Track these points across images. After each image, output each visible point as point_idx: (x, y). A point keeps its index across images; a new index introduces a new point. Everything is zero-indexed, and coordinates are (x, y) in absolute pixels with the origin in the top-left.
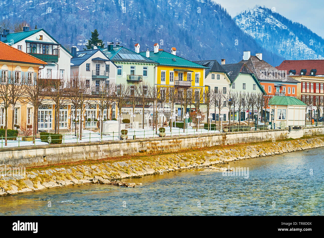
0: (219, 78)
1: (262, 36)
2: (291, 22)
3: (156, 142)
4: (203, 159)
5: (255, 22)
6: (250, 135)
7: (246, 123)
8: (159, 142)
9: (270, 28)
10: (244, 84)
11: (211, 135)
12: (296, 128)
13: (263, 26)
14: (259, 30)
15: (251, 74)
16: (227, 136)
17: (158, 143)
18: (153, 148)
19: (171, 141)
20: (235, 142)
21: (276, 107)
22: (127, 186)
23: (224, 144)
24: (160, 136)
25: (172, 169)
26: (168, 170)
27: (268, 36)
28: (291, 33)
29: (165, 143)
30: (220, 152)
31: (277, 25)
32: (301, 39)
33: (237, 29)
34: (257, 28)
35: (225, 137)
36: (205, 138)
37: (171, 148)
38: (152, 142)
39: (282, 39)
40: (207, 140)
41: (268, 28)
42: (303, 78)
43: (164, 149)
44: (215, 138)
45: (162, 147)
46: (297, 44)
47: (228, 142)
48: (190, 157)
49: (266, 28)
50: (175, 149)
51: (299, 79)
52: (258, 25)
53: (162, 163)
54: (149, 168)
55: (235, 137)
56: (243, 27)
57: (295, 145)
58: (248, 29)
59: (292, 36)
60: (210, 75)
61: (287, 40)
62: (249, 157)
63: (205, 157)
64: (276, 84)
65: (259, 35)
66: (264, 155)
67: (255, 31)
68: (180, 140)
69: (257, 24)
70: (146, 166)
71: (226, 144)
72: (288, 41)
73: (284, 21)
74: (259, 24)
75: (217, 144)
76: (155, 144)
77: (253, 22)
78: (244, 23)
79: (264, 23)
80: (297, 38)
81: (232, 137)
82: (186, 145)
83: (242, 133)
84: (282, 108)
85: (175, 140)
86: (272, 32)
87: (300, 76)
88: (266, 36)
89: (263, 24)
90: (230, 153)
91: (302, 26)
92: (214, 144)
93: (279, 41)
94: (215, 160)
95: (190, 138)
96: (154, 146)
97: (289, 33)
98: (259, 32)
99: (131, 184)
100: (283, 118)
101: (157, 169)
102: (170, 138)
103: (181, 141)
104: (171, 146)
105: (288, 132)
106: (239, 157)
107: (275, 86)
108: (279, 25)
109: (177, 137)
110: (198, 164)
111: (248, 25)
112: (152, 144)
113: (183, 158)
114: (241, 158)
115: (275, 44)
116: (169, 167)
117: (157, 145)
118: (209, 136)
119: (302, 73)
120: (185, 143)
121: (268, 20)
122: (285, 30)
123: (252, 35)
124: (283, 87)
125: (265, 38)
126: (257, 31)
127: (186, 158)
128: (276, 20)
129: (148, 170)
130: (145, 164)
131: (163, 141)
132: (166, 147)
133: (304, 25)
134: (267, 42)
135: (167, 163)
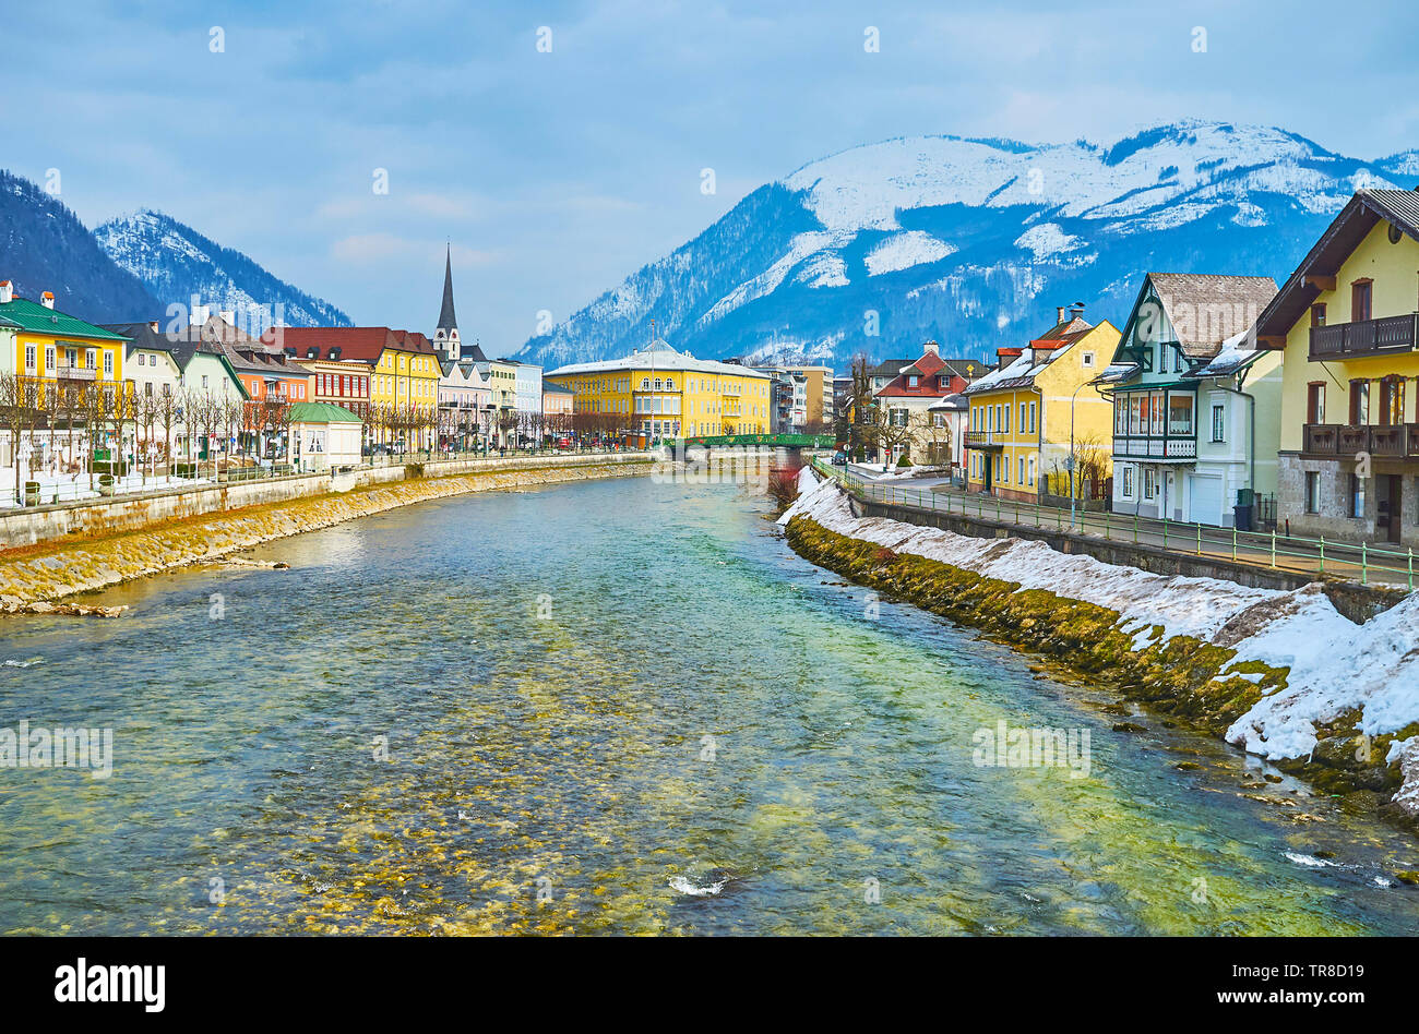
0: (153, 364)
1: (156, 274)
2: (218, 247)
3: (101, 508)
4: (203, 543)
5: (140, 245)
6: (268, 487)
7: (236, 462)
8: (106, 507)
9: (172, 257)
10: (204, 377)
11: (201, 488)
12: (345, 470)
13: (158, 254)
14: (148, 261)
15: (219, 356)
16: (228, 490)
17: (105, 511)
18: (96, 523)
19: (130, 504)
20: (243, 504)
21: (302, 426)
22: (103, 616)
23: (224, 508)
24: (103, 495)
25: (153, 570)
26: (145, 572)
27: (169, 275)
28: (219, 271)
29: (118, 510)
30: (228, 525)
31: (188, 252)
32: (238, 285)
33: (101, 257)
34: (143, 256)
35: (226, 493)
36: (189, 495)
37: (130, 522)
38: (94, 508)
39: (199, 283)
40: (195, 500)
41: (168, 259)
42: (318, 365)
43: (116, 524)
44: (208, 496)
45: (112, 520)
46: (230, 293)
47: (231, 504)
48: (177, 540)
49: (162, 258)
50: (137, 523)
51: (311, 368)
52: (145, 251)
53: (129, 556)
54: (106, 569)
55: (243, 493)
56: (113, 253)
57: (352, 506)
58: (123, 257)
59: (220, 278)
60: (135, 356)
61: (210, 285)
62: (282, 535)
63: (205, 539)
64: (267, 378)
65: (147, 272)
66: (308, 530)
67: (140, 263)
68: (146, 501)
69: (143, 248)
70: (100, 565)
71: (228, 509)
72: (212, 288)
73: (204, 244)
74: (148, 248)
75: (212, 508)
76: (99, 514)
77: (134, 244)
78: (114, 245)
79: (161, 247)
80: (231, 282)
81: (239, 493)
82: (156, 514)
83: (254, 483)
84: (317, 428)
85: (136, 503)
86: (177, 268)
87: (313, 360)
88: (165, 274)
89: (157, 250)
90: (247, 528)
91: (241, 256)
92: (207, 509)
93: (192, 285)
94: (226, 545)
95: (163, 496)
96: (97, 516)
97: (214, 270)
98: (148, 266)
99: (111, 610)
100: (319, 449)
101: (124, 572)
102: (124, 497)
103: (148, 505)
104: (129, 517)
105: (329, 478)
106: (267, 537)
107: (266, 382)
108: (191, 253)
109: (141, 497)
110: (198, 554)
111: (124, 250)
112: (93, 512)
113: (165, 542)
114: (271, 537)
115: (183, 292)
116: (146, 565)
117: (105, 515)
118: (197, 491)
119: (311, 355)
120: (156, 509)
121: (168, 242)
122: (204, 264)
123: (134, 270)
124: (281, 384)
125: (160, 279)
126: (145, 263)
127: (170, 543)
128: (186, 243)
129: (106, 573)
130: (95, 560)
131: (113, 506)
132: (121, 518)
133: (245, 254)
134: (165, 288)
135: (139, 555)
